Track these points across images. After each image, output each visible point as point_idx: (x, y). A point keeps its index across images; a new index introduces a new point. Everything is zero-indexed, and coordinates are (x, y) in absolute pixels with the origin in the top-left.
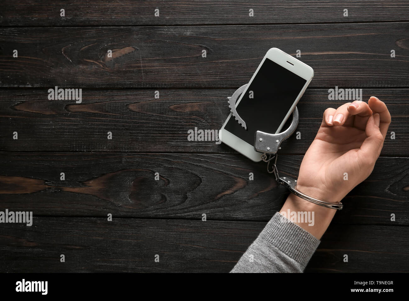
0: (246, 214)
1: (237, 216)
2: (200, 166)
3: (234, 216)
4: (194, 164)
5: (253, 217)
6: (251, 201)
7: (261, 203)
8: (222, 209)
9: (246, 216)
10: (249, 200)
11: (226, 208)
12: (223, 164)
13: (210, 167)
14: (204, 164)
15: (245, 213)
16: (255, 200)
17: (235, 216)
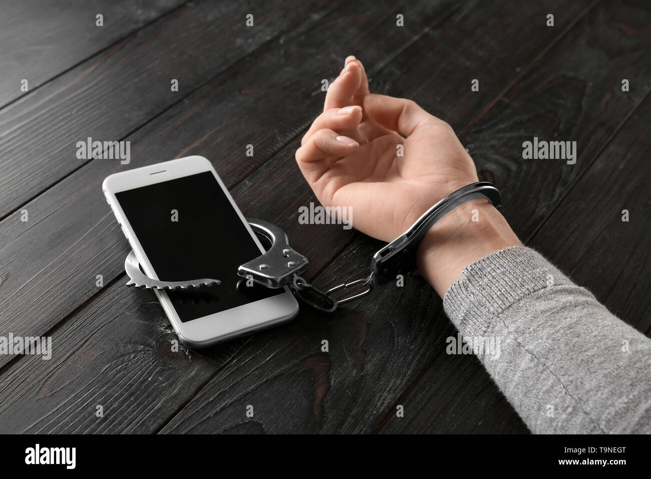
0: (390, 389)
1: (385, 405)
2: (223, 409)
3: (381, 410)
4: (209, 417)
5: (405, 381)
6: (369, 367)
7: (382, 355)
8: (350, 420)
9: (394, 391)
10: (362, 369)
11: (353, 412)
12: (254, 370)
13: (242, 393)
14: (224, 401)
15: (388, 389)
16: (370, 361)
17: (382, 408)
